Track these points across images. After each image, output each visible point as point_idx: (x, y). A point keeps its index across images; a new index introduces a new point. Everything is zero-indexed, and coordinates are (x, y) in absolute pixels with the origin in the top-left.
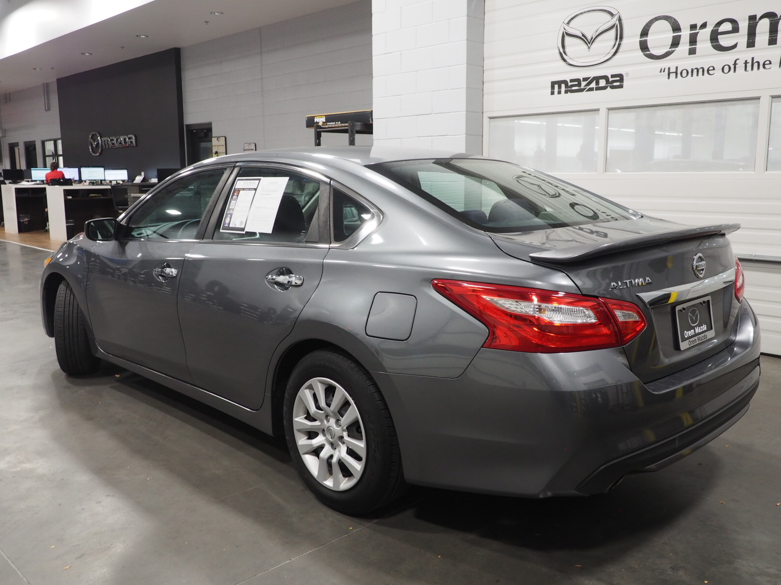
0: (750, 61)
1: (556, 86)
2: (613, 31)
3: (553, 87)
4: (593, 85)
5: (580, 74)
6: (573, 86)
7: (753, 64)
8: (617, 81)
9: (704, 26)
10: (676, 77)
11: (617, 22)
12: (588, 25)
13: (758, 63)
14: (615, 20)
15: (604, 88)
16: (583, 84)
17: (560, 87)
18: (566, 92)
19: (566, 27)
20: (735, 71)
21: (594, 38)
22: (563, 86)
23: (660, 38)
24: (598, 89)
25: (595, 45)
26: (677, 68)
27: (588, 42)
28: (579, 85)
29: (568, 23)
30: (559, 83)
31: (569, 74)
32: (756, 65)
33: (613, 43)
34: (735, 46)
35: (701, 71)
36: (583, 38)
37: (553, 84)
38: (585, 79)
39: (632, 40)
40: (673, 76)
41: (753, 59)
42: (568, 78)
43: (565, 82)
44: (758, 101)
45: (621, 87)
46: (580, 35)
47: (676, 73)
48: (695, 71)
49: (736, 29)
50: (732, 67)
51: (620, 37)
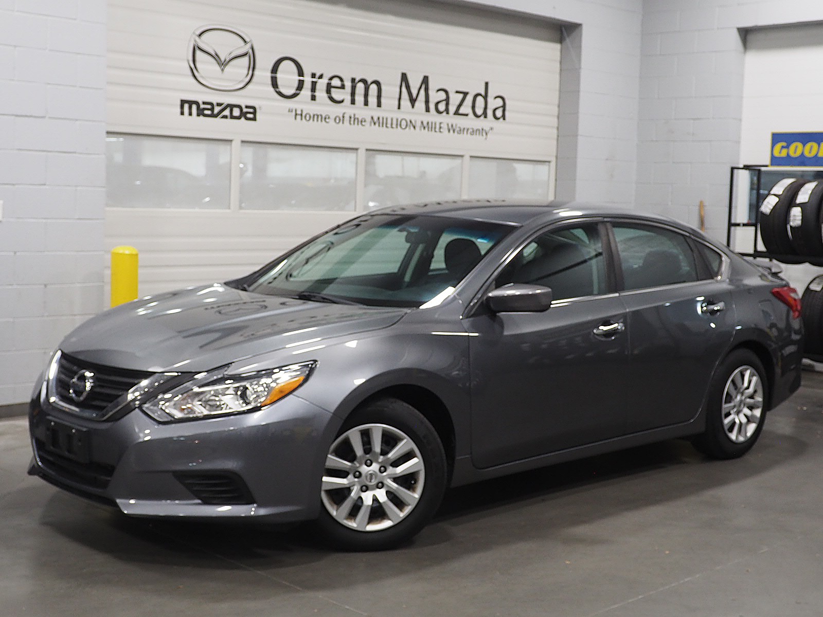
0: (353, 116)
1: (186, 106)
2: (246, 59)
3: (182, 107)
4: (227, 112)
5: (215, 98)
6: (205, 110)
7: (354, 120)
8: (249, 114)
9: (321, 77)
10: (302, 119)
11: (250, 51)
12: (226, 45)
13: (358, 119)
14: (247, 48)
15: (238, 118)
16: (217, 109)
17: (190, 108)
18: (198, 115)
19: (197, 38)
20: (343, 123)
21: (228, 60)
22: (194, 107)
23: (288, 77)
25: (228, 69)
26: (302, 111)
27: (223, 64)
28: (212, 109)
29: (200, 35)
30: (191, 103)
31: (202, 96)
32: (356, 121)
33: (246, 72)
34: (342, 101)
35: (320, 117)
36: (216, 57)
37: (183, 102)
38: (219, 105)
39: (263, 73)
40: (299, 117)
41: (354, 115)
42: (200, 99)
43: (197, 103)
44: (355, 151)
45: (254, 119)
46: (213, 54)
47: (301, 115)
48: (316, 117)
49: (343, 87)
50: (342, 119)
51: (253, 67)
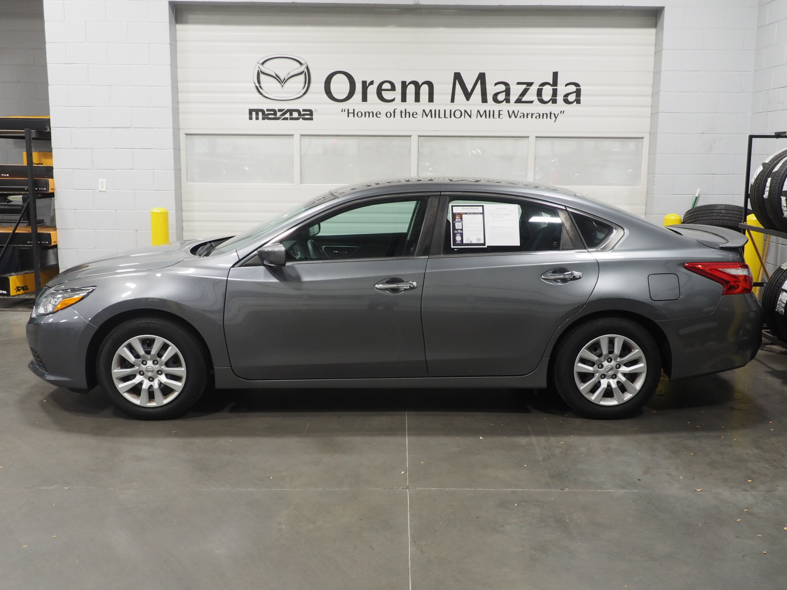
0: (404, 111)
1: (254, 114)
2: (303, 76)
3: (250, 114)
4: (287, 115)
5: (276, 106)
6: (269, 115)
7: (405, 114)
8: (308, 115)
9: (372, 83)
10: (354, 116)
11: (306, 70)
12: (284, 68)
13: (409, 113)
14: (303, 68)
15: (297, 119)
16: (279, 114)
17: (257, 114)
18: (263, 119)
19: (261, 66)
20: (394, 117)
21: (286, 79)
22: (260, 114)
23: (340, 86)
24: (291, 119)
25: (286, 85)
26: (354, 110)
27: (282, 82)
28: (275, 114)
29: (263, 63)
30: (257, 111)
31: (266, 105)
32: (408, 114)
33: (303, 85)
34: (393, 100)
35: (371, 114)
36: (277, 77)
37: (251, 111)
38: (280, 110)
39: (318, 84)
40: (351, 115)
41: (406, 110)
42: (265, 107)
43: (262, 111)
44: (410, 138)
45: (311, 119)
46: (275, 75)
47: (354, 113)
48: (367, 114)
49: (393, 88)
50: (393, 114)
51: (308, 81)
